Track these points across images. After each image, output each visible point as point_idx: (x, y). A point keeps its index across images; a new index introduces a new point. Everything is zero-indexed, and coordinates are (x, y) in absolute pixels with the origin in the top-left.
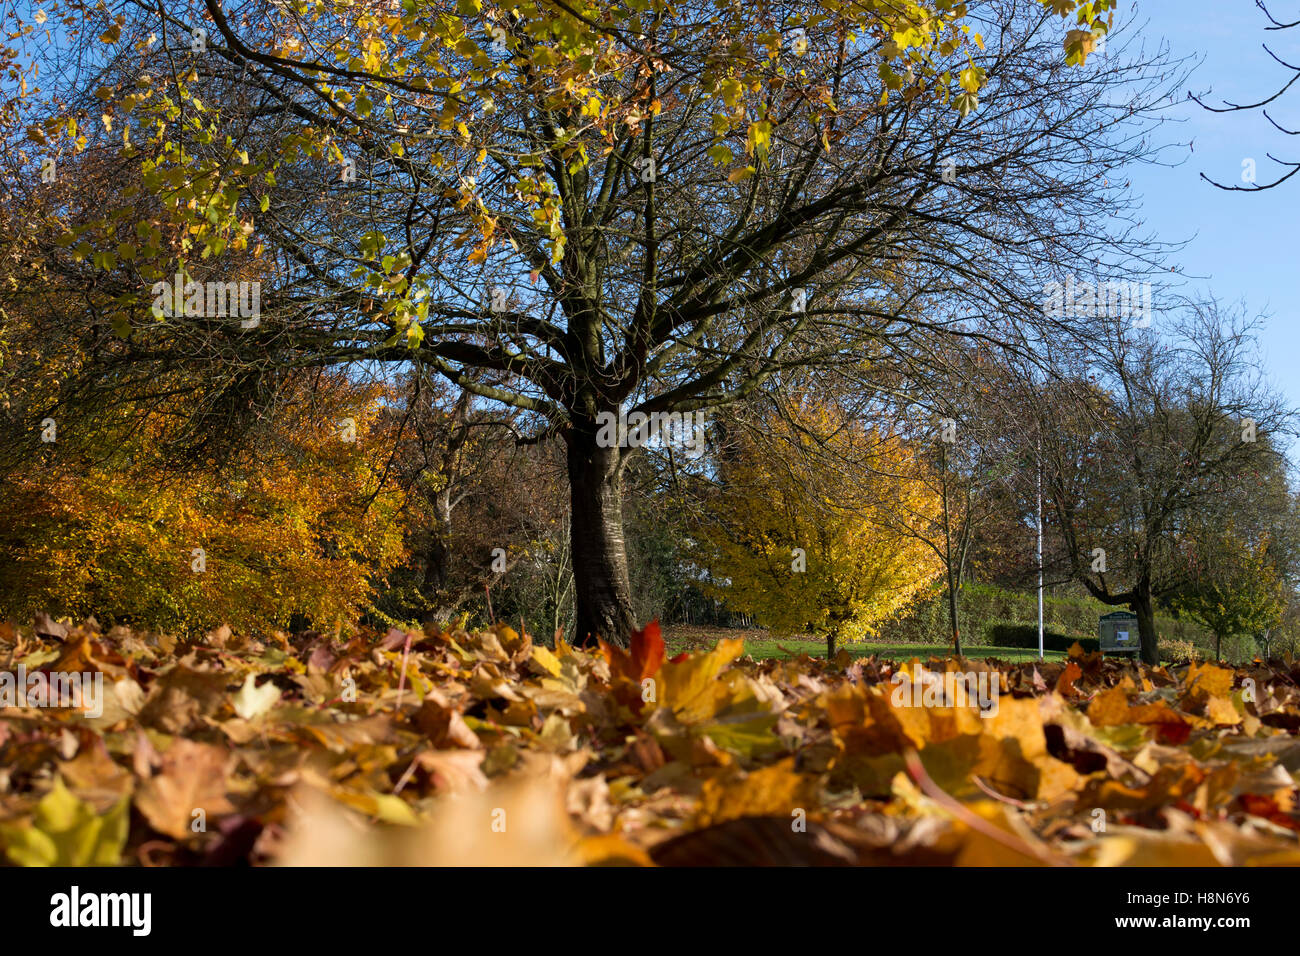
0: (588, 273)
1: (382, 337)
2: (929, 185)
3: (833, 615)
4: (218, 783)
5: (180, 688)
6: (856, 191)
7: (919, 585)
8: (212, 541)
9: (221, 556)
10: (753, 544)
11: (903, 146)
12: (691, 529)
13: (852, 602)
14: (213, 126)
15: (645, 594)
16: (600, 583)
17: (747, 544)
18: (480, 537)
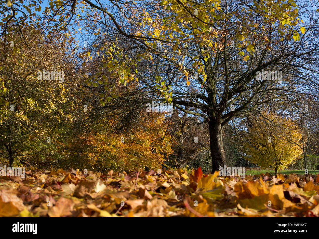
0: (212, 83)
1: (163, 100)
2: (294, 58)
3: (276, 164)
4: (69, 208)
5: (83, 186)
6: (276, 60)
7: (297, 156)
8: (126, 150)
9: (128, 153)
10: (256, 147)
11: (287, 48)
12: (241, 143)
13: (281, 160)
14: (122, 53)
15: (231, 160)
16: (218, 157)
17: (255, 147)
18: (190, 147)
